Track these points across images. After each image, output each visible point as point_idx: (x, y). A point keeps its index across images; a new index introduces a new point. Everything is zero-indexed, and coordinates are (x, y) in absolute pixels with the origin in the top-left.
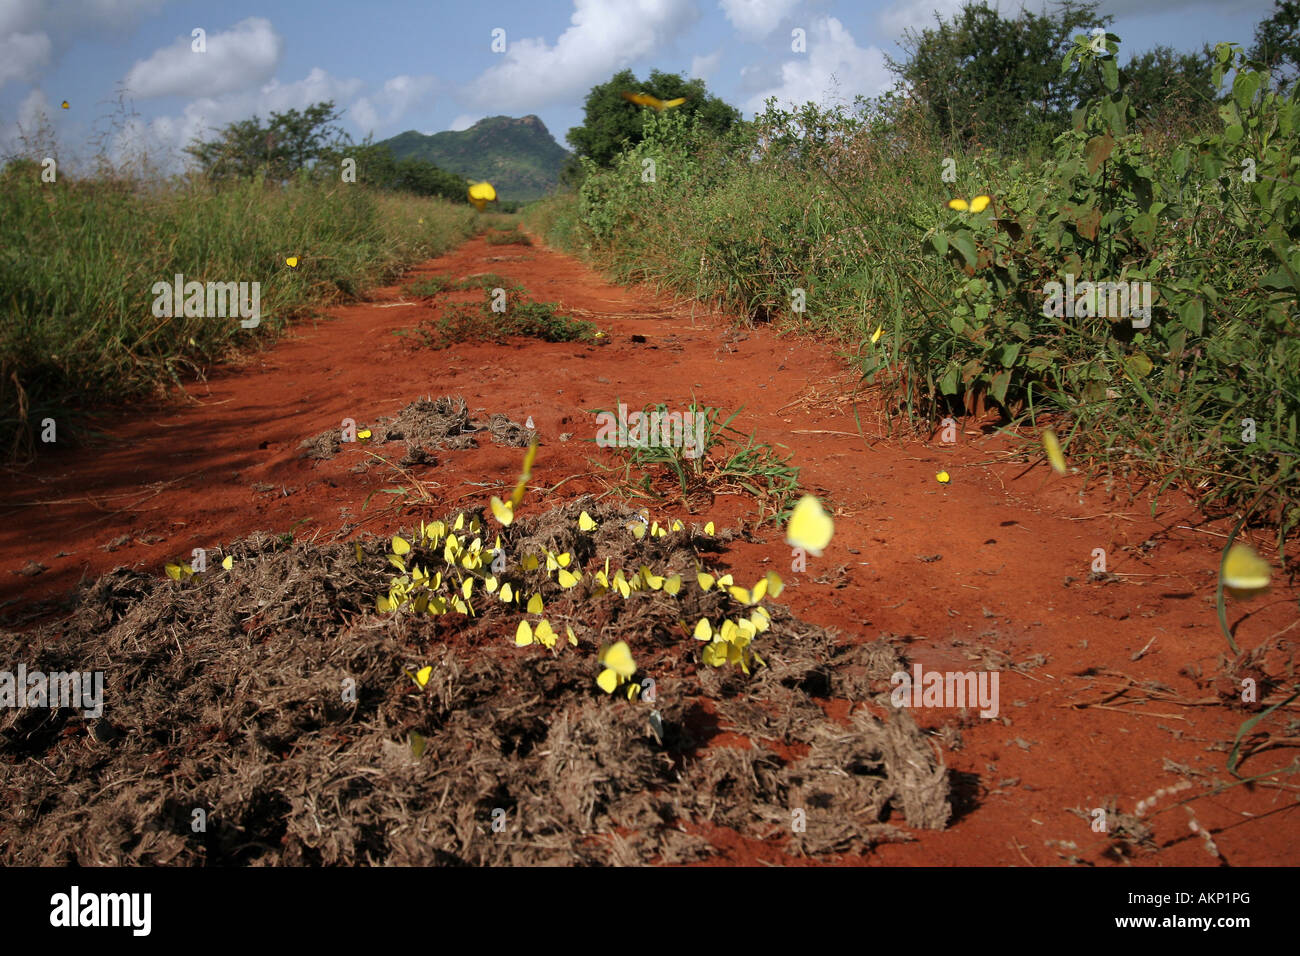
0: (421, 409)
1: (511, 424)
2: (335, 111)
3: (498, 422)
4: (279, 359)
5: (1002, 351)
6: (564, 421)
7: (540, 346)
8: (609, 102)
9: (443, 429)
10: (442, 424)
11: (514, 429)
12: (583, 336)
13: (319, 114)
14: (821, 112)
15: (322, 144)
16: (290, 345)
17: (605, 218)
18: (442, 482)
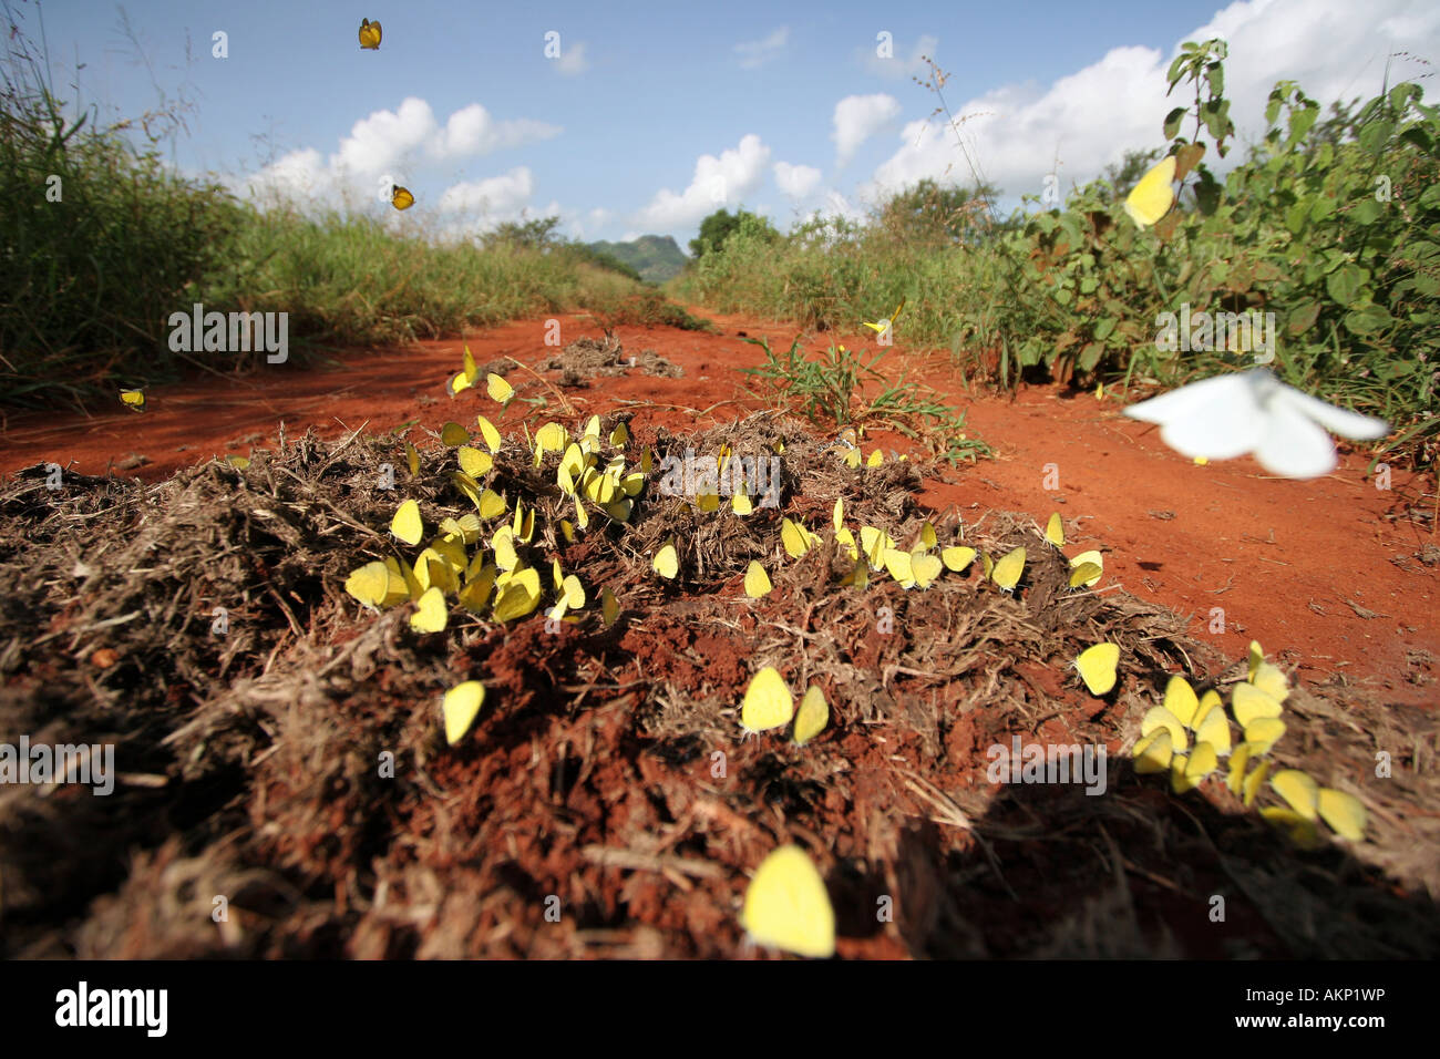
0: (581, 346)
1: (659, 359)
2: (560, 221)
3: (648, 356)
4: (500, 333)
5: (1095, 325)
6: (703, 367)
7: (677, 331)
8: (713, 226)
9: (599, 362)
10: (598, 357)
11: (662, 364)
12: (706, 328)
13: (551, 223)
14: (847, 221)
15: (553, 240)
16: (510, 328)
17: (714, 278)
18: (589, 399)
